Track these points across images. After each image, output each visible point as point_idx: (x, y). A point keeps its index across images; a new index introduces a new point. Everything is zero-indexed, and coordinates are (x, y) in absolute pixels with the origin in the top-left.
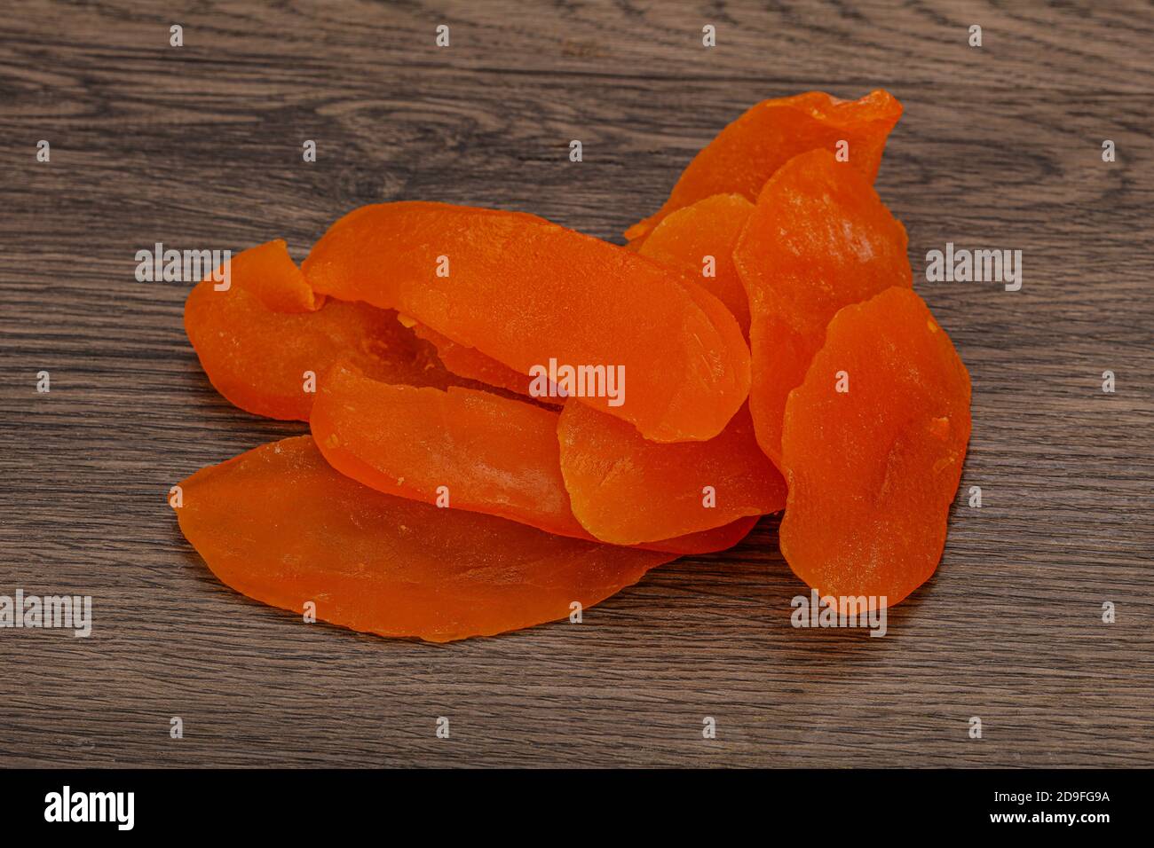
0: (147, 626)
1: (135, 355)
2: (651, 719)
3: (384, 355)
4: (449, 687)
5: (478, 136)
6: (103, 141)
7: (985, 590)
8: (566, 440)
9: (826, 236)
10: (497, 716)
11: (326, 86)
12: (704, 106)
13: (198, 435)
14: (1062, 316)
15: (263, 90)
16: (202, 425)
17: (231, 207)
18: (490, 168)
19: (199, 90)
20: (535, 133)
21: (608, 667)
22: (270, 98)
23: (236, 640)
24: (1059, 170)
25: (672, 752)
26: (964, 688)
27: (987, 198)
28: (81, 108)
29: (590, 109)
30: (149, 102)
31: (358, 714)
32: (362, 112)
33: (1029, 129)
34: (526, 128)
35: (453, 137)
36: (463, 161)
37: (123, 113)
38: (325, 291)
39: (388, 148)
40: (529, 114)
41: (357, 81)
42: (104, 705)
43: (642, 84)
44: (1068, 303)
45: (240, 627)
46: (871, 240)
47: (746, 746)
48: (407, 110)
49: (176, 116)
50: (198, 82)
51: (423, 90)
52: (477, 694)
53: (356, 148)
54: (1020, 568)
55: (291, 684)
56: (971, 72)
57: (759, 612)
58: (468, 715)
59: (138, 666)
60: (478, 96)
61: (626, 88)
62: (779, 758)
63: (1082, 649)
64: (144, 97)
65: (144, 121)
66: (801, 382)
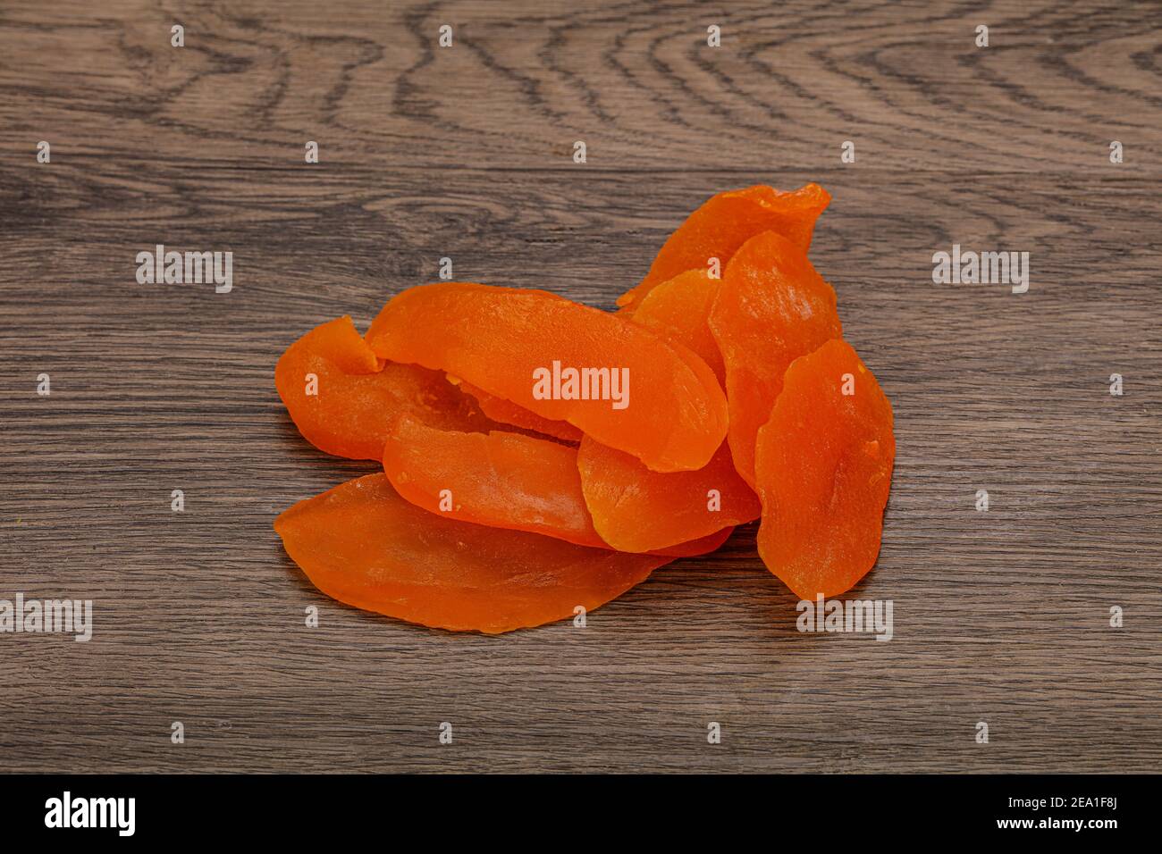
0: (265, 629)
1: (237, 411)
2: (664, 688)
3: (435, 405)
4: (505, 669)
5: (492, 223)
6: (197, 237)
7: (914, 576)
8: (585, 471)
9: (777, 302)
10: (544, 690)
11: (369, 186)
12: (667, 194)
13: (292, 473)
14: (959, 354)
15: (319, 191)
16: (294, 466)
17: (302, 288)
18: (503, 249)
19: (268, 193)
20: (536, 219)
21: (627, 649)
22: (326, 198)
23: (335, 637)
24: (949, 236)
25: (682, 714)
26: (903, 655)
27: (893, 262)
28: (176, 211)
29: (578, 199)
30: (229, 204)
31: (436, 693)
32: (400, 207)
33: (923, 204)
34: (530, 216)
35: (473, 226)
36: (482, 244)
37: (210, 214)
38: (385, 356)
39: (422, 235)
40: (531, 204)
41: (393, 181)
42: (235, 693)
43: (618, 177)
44: (963, 344)
45: (338, 626)
46: (810, 301)
47: (739, 707)
48: (435, 204)
49: (253, 215)
50: (267, 186)
51: (445, 188)
52: (527, 674)
53: (397, 236)
54: (940, 558)
55: (382, 671)
56: (874, 159)
57: (741, 601)
58: (521, 691)
59: (260, 661)
60: (489, 191)
61: (605, 180)
62: (765, 716)
63: (993, 621)
64: (226, 199)
65: (227, 220)
66: (766, 420)
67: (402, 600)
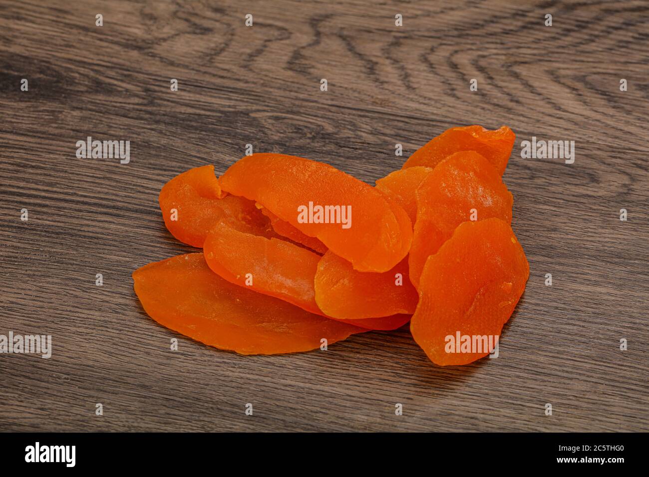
0: (109, 330)
1: (136, 211)
2: (336, 402)
3: (249, 222)
4: (242, 375)
5: (322, 134)
6: (147, 116)
7: (514, 365)
8: (321, 267)
10: (263, 391)
11: (257, 104)
12: (433, 133)
13: (156, 249)
14: (583, 246)
15: (227, 103)
16: (158, 245)
17: (199, 152)
18: (324, 149)
19: (197, 99)
20: (350, 136)
21: (321, 376)
22: (229, 106)
23: (149, 341)
24: (598, 181)
25: (342, 418)
26: (491, 408)
27: (560, 190)
28: (141, 101)
29: (379, 128)
30: (172, 102)
31: (198, 382)
32: (270, 118)
33: (589, 161)
34: (347, 133)
35: (311, 133)
36: (313, 144)
37: (160, 105)
39: (279, 134)
40: (349, 127)
41: (272, 103)
42: (79, 362)
43: (406, 120)
44: (588, 241)
45: (152, 336)
46: (492, 198)
47: (379, 420)
48: (292, 119)
49: (183, 109)
50: (198, 96)
51: (302, 111)
52: (256, 380)
53: (264, 133)
54: (533, 357)
55: (169, 364)
56: (567, 132)
57: (400, 361)
58: (248, 389)
59: (100, 347)
60: (327, 117)
61: (398, 121)
62: (393, 428)
63: (554, 398)
64: (171, 99)
65: (168, 110)
67: (192, 327)
